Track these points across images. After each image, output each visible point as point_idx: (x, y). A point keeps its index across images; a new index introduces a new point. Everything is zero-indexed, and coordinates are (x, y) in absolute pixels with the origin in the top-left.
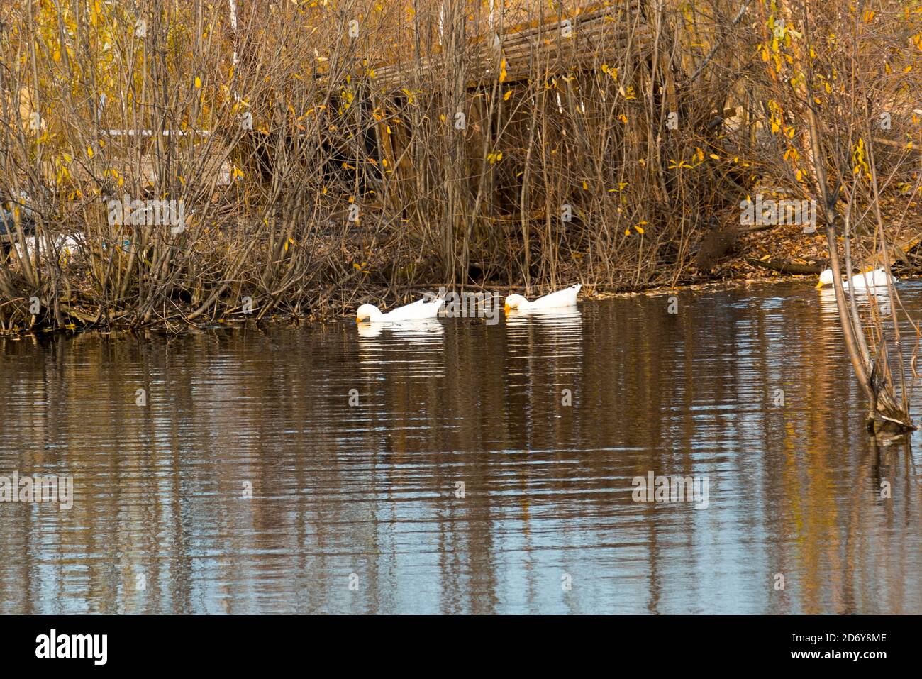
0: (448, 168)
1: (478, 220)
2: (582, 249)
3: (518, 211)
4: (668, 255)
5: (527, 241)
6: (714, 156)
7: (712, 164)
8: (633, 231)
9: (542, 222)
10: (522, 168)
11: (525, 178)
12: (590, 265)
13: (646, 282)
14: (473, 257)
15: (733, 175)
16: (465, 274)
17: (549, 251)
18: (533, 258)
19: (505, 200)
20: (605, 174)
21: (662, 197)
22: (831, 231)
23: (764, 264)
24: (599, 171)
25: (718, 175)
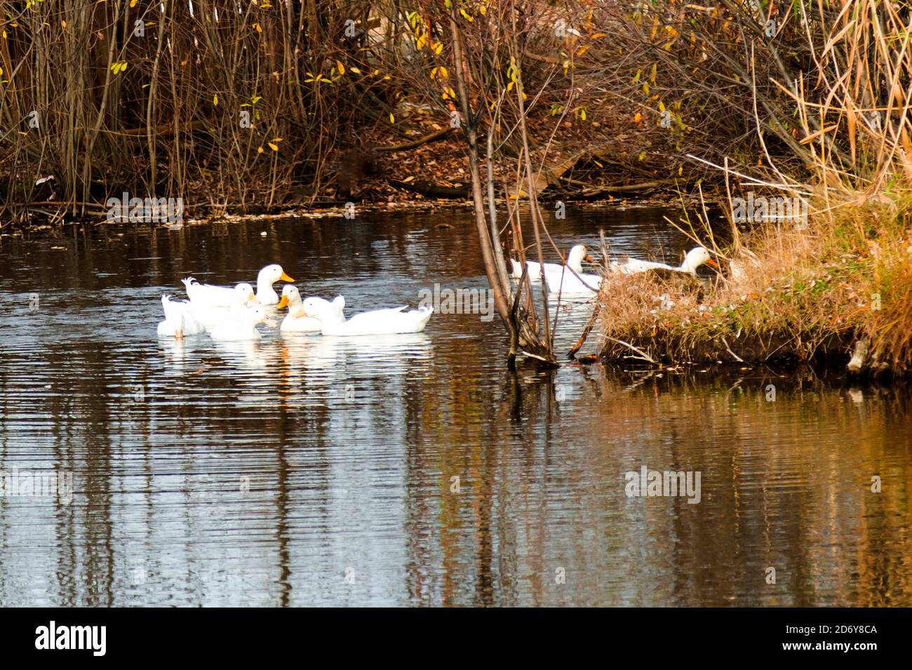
0: (70, 79)
1: (102, 135)
2: (213, 166)
3: (144, 126)
4: (304, 174)
5: (153, 157)
6: (355, 70)
7: (354, 77)
8: (267, 148)
9: (170, 137)
10: (148, 80)
11: (153, 91)
12: (221, 185)
13: (279, 203)
14: (95, 173)
15: (376, 90)
16: (87, 191)
17: (176, 168)
18: (160, 176)
19: (130, 115)
20: (238, 87)
21: (299, 112)
22: (474, 153)
23: (407, 186)
24: (231, 84)
25: (360, 89)
